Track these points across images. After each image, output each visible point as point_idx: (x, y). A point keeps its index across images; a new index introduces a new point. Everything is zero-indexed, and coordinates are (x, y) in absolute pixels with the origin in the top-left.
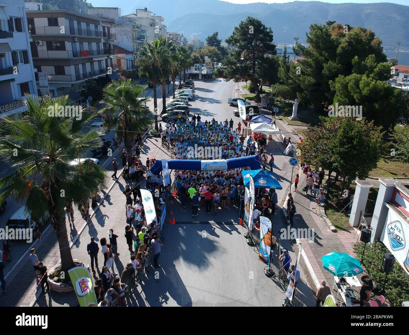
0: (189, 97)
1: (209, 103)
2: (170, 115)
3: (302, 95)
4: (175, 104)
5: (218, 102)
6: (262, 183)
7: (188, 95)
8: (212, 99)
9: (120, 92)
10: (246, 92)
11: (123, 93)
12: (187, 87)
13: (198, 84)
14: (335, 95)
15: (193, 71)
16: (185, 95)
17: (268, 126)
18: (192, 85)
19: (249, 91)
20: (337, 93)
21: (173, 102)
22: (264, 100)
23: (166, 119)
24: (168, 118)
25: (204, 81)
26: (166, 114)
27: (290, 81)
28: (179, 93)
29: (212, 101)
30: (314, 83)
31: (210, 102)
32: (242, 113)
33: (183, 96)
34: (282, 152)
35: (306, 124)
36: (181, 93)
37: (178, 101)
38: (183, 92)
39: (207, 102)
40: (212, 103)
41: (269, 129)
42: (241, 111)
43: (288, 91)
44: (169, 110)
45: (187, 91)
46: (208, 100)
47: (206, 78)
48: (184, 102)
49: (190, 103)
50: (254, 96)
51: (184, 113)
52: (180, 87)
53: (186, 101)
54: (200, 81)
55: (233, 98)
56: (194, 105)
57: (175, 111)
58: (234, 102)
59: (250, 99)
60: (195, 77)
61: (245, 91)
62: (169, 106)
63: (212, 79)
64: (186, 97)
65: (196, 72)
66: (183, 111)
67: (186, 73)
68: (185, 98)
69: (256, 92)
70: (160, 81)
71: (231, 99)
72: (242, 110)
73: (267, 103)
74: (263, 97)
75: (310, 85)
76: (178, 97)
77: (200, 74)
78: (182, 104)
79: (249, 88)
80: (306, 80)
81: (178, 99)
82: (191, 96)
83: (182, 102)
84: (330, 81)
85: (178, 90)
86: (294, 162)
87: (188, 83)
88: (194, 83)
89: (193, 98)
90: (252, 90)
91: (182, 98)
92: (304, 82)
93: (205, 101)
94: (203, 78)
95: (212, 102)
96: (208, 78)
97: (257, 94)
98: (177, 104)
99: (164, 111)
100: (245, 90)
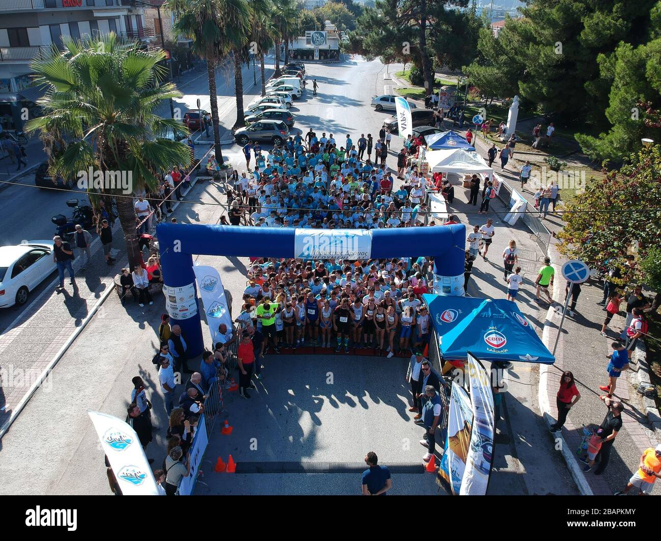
0: (295, 92)
1: (338, 105)
2: (252, 131)
3: (529, 88)
4: (265, 106)
5: (355, 103)
6: (495, 343)
7: (292, 90)
8: (343, 98)
9: (82, 69)
10: (404, 85)
11: (91, 72)
12: (289, 73)
13: (312, 69)
14: (612, 88)
15: (303, 44)
16: (286, 90)
17: (467, 158)
18: (300, 70)
19: (410, 83)
20: (618, 82)
21: (261, 103)
22: (443, 98)
23: (244, 140)
24: (247, 137)
25: (324, 63)
26: (243, 129)
27: (503, 58)
28: (274, 86)
29: (344, 101)
30: (558, 61)
31: (342, 104)
32: (403, 126)
33: (282, 90)
34: (500, 219)
35: (537, 150)
36: (277, 86)
37: (271, 101)
38: (282, 83)
39: (334, 104)
40: (345, 106)
41: (469, 165)
42: (403, 122)
43: (497, 80)
44: (250, 120)
45: (292, 81)
46: (335, 99)
47: (327, 58)
48: (283, 102)
49: (296, 105)
50: (422, 91)
51: (280, 127)
52: (278, 74)
53: (287, 100)
54: (316, 63)
55: (380, 95)
56: (304, 109)
57: (262, 121)
58: (385, 104)
59: (416, 97)
60: (307, 55)
61: (402, 83)
62: (251, 111)
63: (338, 60)
64: (287, 93)
65: (309, 46)
66: (279, 122)
67: (290, 47)
68: (286, 95)
69: (426, 83)
70: (221, 52)
71: (377, 96)
72: (404, 119)
73: (449, 104)
74: (442, 93)
75: (549, 66)
76: (272, 93)
77: (316, 50)
78: (279, 107)
79: (410, 76)
80: (539, 54)
81: (272, 97)
82: (298, 92)
83: (279, 102)
84: (601, 57)
85: (274, 79)
86: (575, 272)
87: (292, 67)
88: (304, 67)
89: (301, 96)
90: (416, 80)
91: (279, 95)
92: (535, 59)
93: (330, 102)
94: (322, 57)
95: (344, 103)
96: (331, 57)
97: (427, 87)
98: (268, 106)
99: (240, 122)
100: (402, 80)
